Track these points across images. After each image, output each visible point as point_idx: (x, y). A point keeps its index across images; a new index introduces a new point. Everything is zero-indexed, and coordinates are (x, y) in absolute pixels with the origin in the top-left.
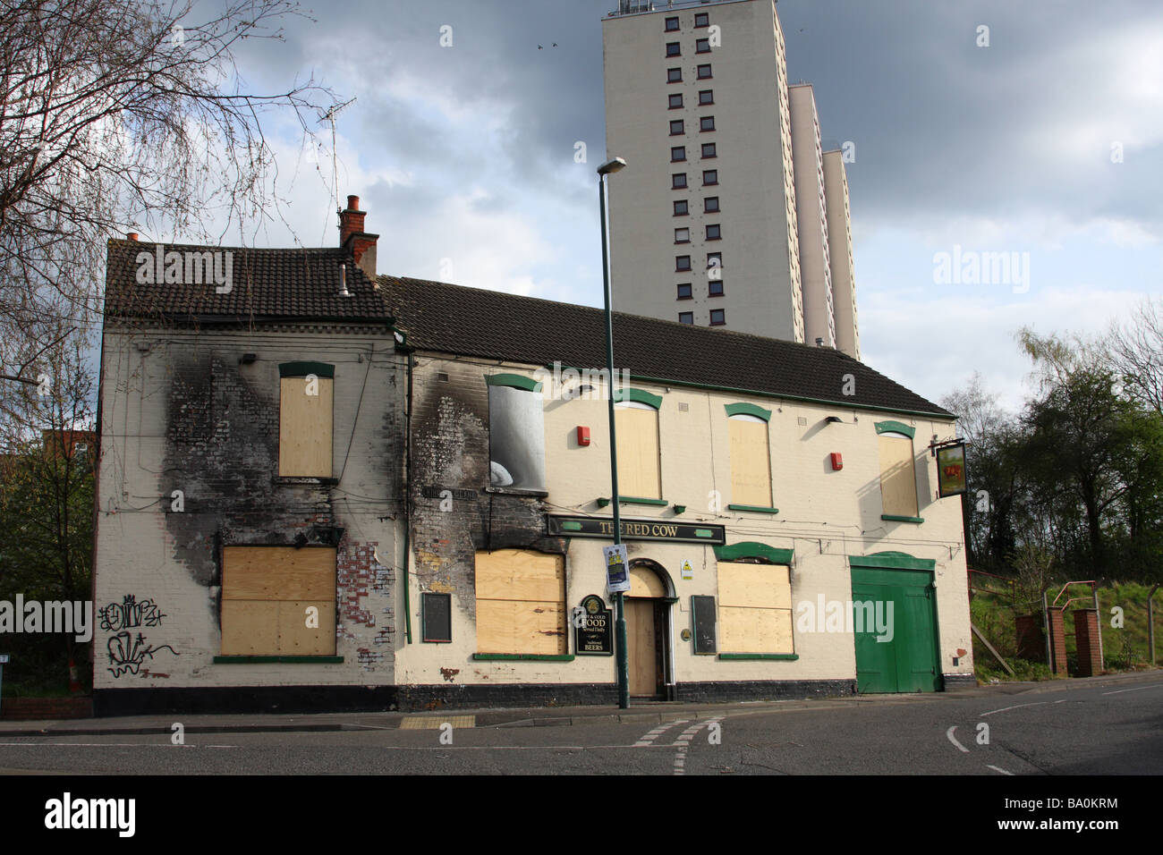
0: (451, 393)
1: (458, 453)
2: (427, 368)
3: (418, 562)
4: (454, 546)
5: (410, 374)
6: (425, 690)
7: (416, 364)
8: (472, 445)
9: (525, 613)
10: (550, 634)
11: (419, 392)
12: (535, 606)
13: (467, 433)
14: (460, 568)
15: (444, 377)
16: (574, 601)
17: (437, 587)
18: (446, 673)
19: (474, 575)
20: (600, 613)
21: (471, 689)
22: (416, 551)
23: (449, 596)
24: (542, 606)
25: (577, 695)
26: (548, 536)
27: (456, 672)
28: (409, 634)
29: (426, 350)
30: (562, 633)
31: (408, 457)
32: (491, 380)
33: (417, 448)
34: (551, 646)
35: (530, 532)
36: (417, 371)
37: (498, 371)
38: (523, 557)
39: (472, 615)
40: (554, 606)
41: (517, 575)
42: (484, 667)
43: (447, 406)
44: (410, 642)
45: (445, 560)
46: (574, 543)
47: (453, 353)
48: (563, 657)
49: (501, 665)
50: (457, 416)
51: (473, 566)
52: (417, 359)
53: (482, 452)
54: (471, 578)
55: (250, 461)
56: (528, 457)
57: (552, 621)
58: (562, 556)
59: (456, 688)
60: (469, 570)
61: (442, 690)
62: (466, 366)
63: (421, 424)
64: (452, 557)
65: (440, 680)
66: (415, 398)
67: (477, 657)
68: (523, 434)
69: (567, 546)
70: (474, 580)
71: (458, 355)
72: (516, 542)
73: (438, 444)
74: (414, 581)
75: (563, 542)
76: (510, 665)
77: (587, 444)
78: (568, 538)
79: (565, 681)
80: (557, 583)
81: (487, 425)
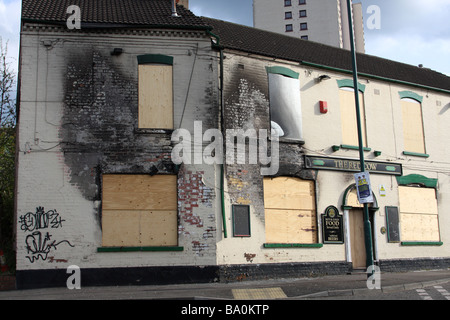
0: (246, 76)
1: (251, 115)
2: (231, 60)
3: (229, 184)
4: (250, 174)
5: (221, 63)
6: (236, 268)
7: (225, 57)
8: (260, 110)
9: (293, 216)
10: (307, 230)
11: (227, 75)
12: (299, 213)
13: (256, 103)
14: (255, 188)
15: (241, 66)
16: (321, 210)
17: (241, 201)
18: (248, 257)
19: (263, 193)
20: (336, 217)
21: (263, 266)
22: (228, 177)
23: (248, 207)
24: (302, 213)
25: (324, 269)
26: (306, 169)
27: (254, 256)
28: (225, 231)
29: (231, 49)
30: (315, 230)
31: (222, 116)
32: (269, 70)
33: (226, 111)
34: (308, 238)
35: (294, 166)
36: (225, 62)
37: (273, 64)
38: (291, 182)
39: (262, 219)
40: (310, 213)
41: (287, 193)
42: (271, 252)
43: (244, 86)
44: (225, 237)
45: (246, 183)
46: (321, 174)
47: (247, 52)
48: (316, 245)
49: (281, 250)
50: (250, 92)
51: (262, 187)
52: (225, 54)
53: (265, 114)
54: (261, 194)
55: (120, 118)
56: (292, 119)
57: (308, 222)
58: (314, 182)
59: (254, 266)
60: (260, 190)
61: (246, 268)
62: (254, 60)
63: (228, 95)
64: (249, 181)
65: (244, 261)
66: (225, 79)
67: (265, 246)
68: (289, 104)
69: (316, 176)
70: (263, 196)
71: (250, 53)
72: (287, 173)
73: (239, 109)
74: (227, 196)
75: (314, 172)
76: (286, 250)
77: (325, 112)
78: (317, 170)
79: (317, 260)
80: (310, 198)
81: (268, 98)
